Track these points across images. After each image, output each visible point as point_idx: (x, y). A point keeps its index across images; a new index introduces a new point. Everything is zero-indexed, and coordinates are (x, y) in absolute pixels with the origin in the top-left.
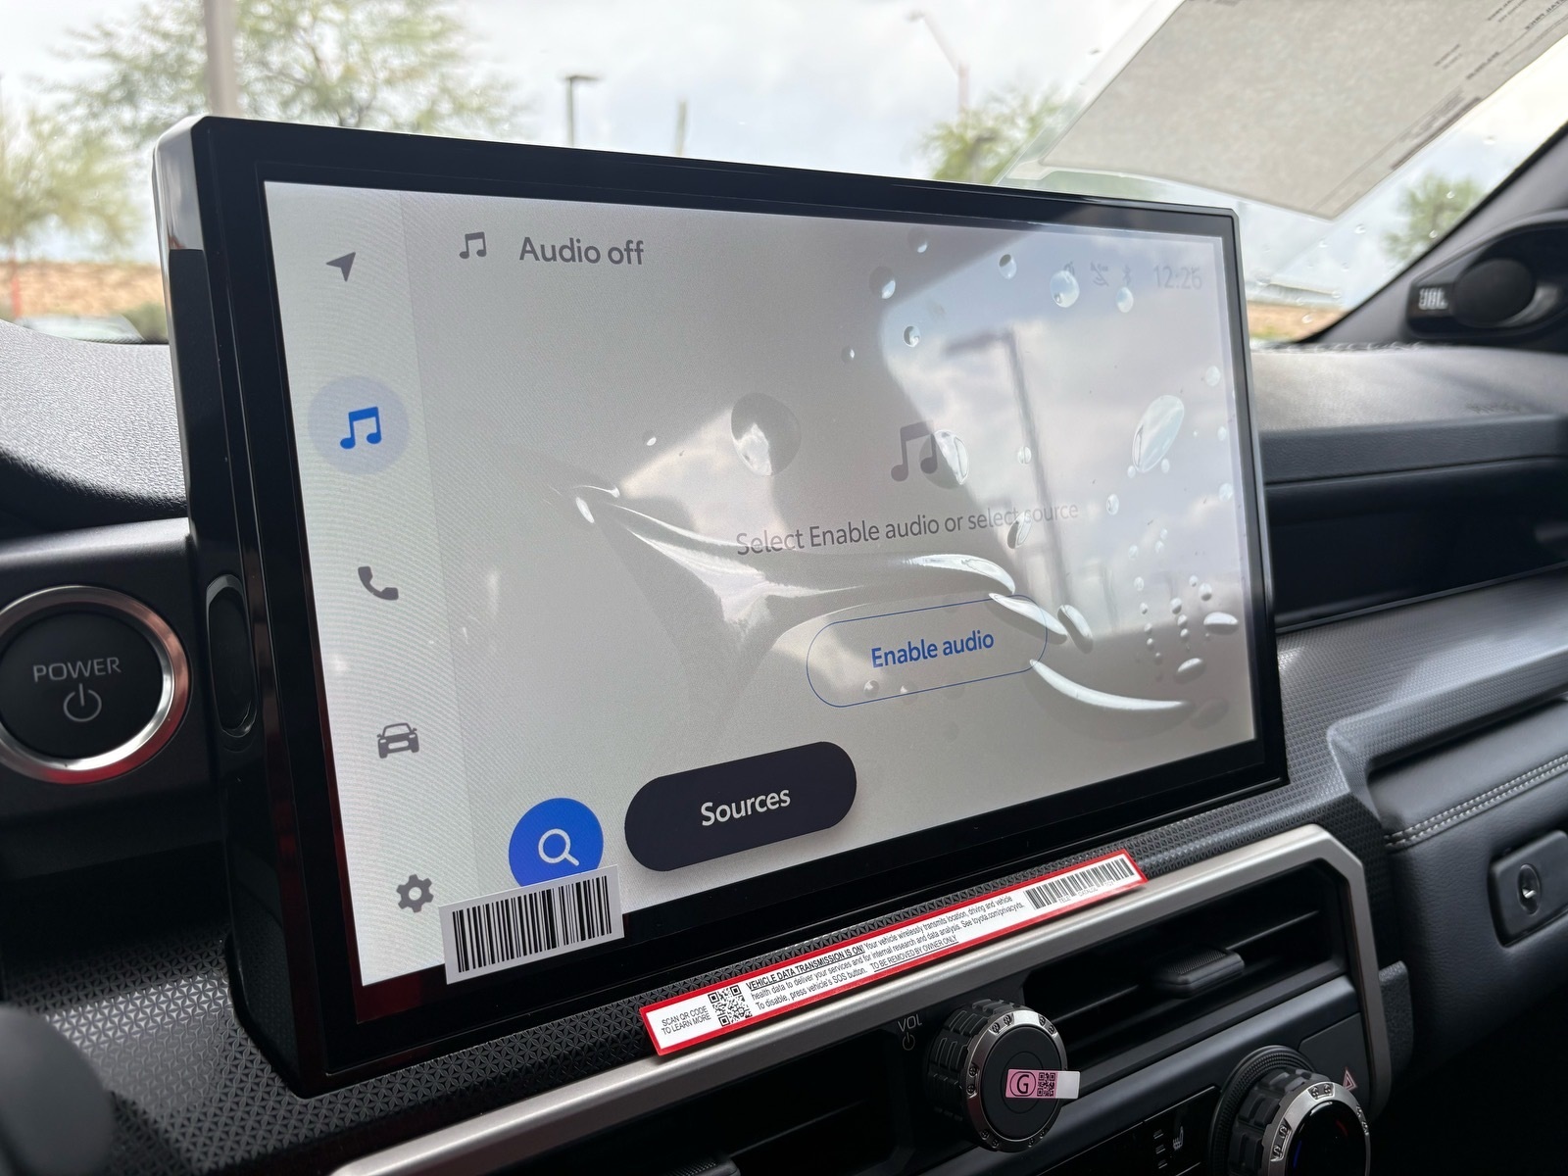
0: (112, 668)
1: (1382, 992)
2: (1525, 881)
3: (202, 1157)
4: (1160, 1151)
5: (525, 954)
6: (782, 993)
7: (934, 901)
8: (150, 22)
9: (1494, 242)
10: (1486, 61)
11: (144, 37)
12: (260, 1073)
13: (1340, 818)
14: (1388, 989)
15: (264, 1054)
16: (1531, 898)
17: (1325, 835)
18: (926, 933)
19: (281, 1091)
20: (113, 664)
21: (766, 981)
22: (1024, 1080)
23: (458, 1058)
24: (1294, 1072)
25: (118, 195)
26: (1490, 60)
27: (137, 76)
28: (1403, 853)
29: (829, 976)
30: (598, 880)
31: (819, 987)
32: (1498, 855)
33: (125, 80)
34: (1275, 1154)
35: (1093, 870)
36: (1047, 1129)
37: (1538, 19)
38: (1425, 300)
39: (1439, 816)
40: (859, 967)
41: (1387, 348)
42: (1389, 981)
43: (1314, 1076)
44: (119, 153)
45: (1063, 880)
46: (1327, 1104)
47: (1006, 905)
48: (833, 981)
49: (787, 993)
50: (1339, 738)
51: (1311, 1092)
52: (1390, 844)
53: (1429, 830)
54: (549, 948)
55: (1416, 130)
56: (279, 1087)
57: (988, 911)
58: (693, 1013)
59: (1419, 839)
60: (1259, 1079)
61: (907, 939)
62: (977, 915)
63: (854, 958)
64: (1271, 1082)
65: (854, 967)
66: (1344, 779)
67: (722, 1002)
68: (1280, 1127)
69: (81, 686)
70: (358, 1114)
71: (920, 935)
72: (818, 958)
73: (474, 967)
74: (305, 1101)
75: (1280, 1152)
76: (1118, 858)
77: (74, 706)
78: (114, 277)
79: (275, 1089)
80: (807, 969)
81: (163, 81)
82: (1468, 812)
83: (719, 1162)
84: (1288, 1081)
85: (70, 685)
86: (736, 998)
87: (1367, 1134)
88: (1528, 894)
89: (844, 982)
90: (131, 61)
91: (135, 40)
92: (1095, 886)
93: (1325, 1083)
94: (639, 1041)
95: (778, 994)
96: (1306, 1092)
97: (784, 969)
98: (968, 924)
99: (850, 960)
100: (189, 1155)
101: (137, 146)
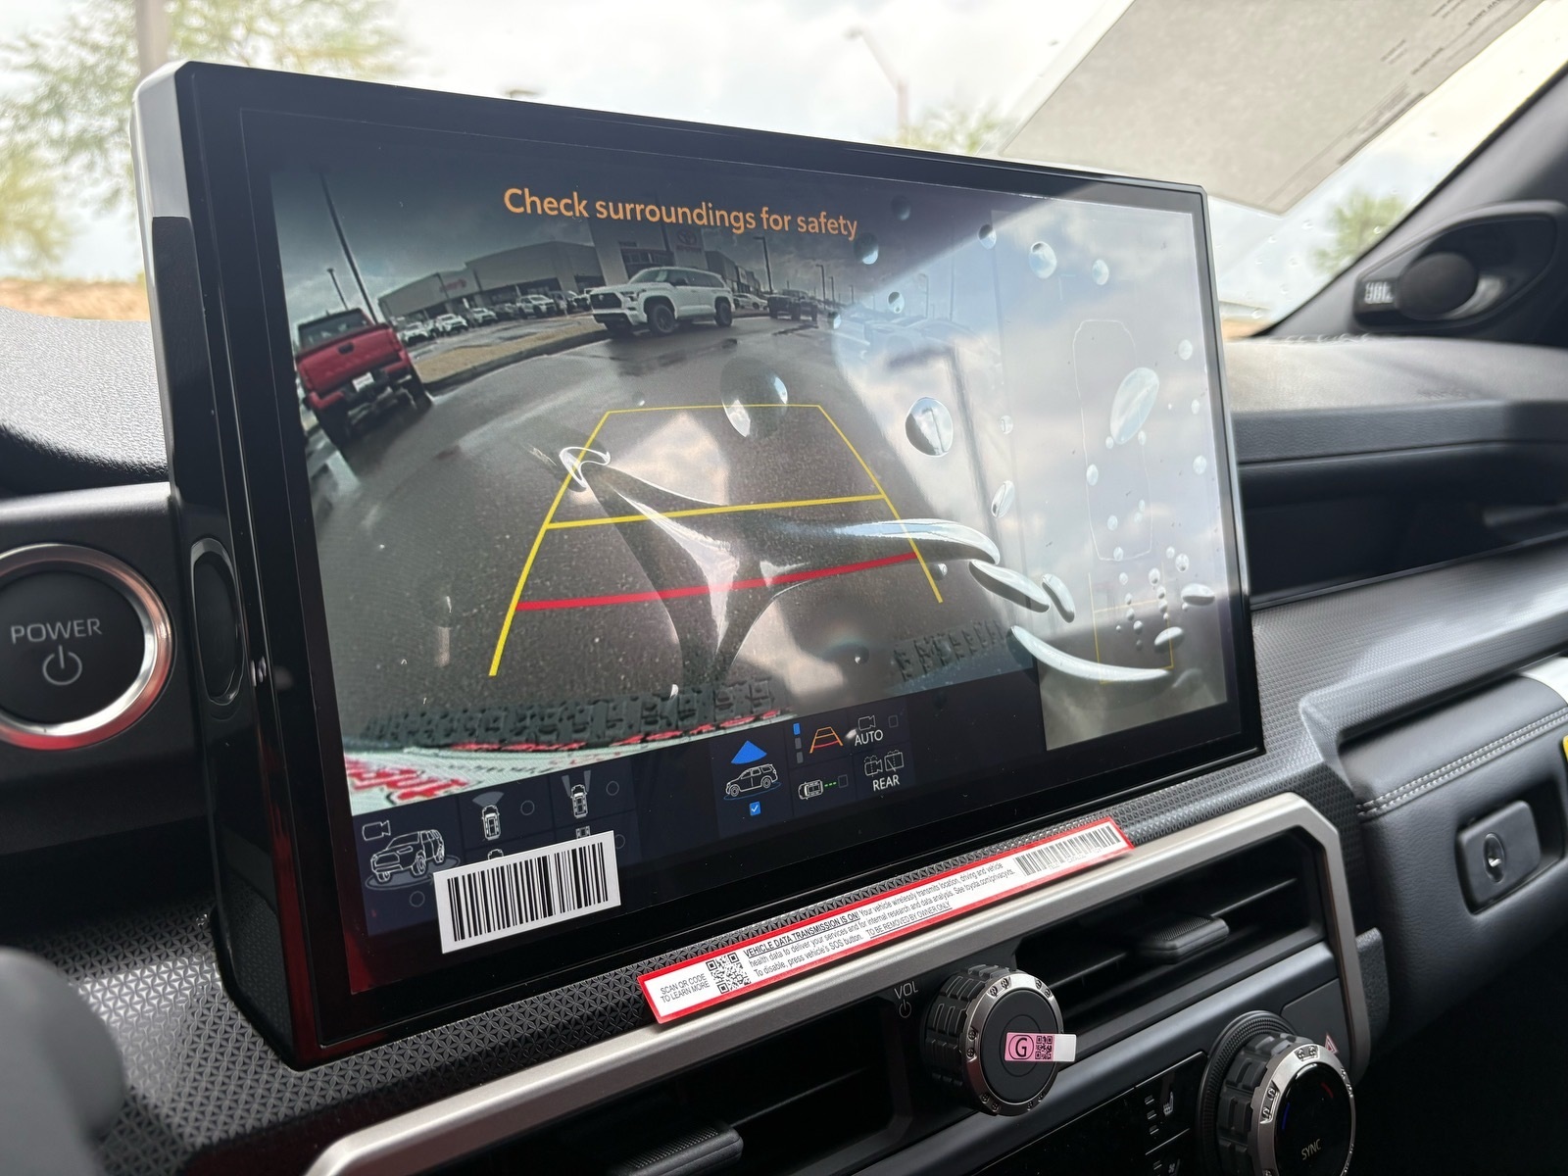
0: (92, 629)
1: (1360, 957)
2: (1490, 849)
3: (195, 1132)
4: (1151, 1116)
5: (521, 922)
6: (780, 960)
7: (926, 868)
8: (77, 34)
9: (1439, 236)
10: (1430, 56)
11: (72, 48)
12: (252, 1047)
13: (1317, 787)
14: (1365, 955)
15: (256, 1027)
16: (1496, 867)
17: (1302, 803)
18: (920, 899)
19: (274, 1064)
20: (94, 626)
21: (763, 948)
22: (1023, 1043)
23: (455, 1029)
24: (1279, 1036)
25: (45, 209)
26: (1434, 56)
27: (65, 88)
28: (1374, 822)
29: (826, 943)
30: (593, 846)
31: (816, 954)
32: (1463, 825)
33: (53, 92)
34: (1264, 1116)
35: (1080, 837)
36: (1045, 1093)
37: (1480, 15)
38: (1371, 295)
39: (1408, 785)
40: (855, 933)
41: (1337, 339)
42: (1365, 947)
43: (1299, 1039)
44: (47, 166)
45: (1052, 847)
46: (1311, 1066)
47: (997, 872)
48: (829, 947)
49: (784, 959)
50: (1311, 710)
51: (1298, 1054)
52: (1362, 813)
53: (1399, 799)
54: (545, 916)
55: (1363, 125)
56: (271, 1060)
57: (980, 878)
58: (692, 981)
59: (1389, 808)
60: (1245, 1043)
61: (901, 906)
62: (969, 882)
63: (850, 925)
64: (1257, 1047)
65: (850, 934)
66: (1317, 749)
67: (720, 969)
68: (1268, 1089)
69: (61, 648)
70: (355, 1085)
71: (914, 901)
72: (814, 925)
73: (470, 936)
74: (300, 1074)
75: (1269, 1114)
76: (1104, 826)
77: (53, 667)
78: (43, 293)
79: (268, 1062)
80: (803, 936)
81: (93, 94)
82: (1434, 782)
83: (721, 1131)
84: (1273, 1044)
85: (49, 647)
86: (734, 966)
87: (1351, 1096)
88: (1493, 863)
89: (841, 949)
90: (56, 73)
91: (63, 51)
92: (1083, 853)
93: (1310, 1045)
94: (638, 1009)
95: (776, 961)
96: (1292, 1055)
97: (781, 936)
98: (960, 890)
99: (846, 927)
100: (180, 1130)
101: (66, 160)
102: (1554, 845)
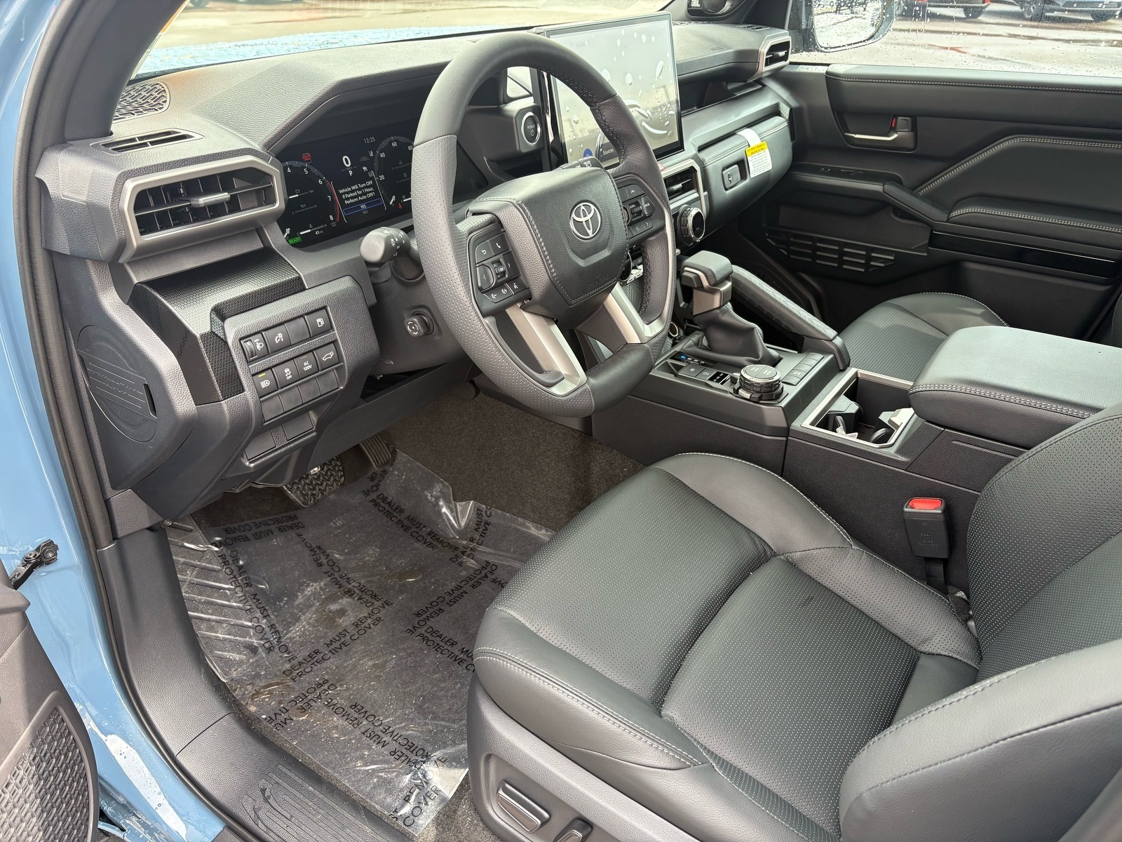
2: (729, 176)
13: (696, 158)
17: (693, 161)
28: (706, 166)
32: (723, 170)
38: (693, 4)
39: (712, 159)
41: (684, 24)
42: (705, 195)
50: (692, 141)
51: (695, 211)
52: (703, 165)
53: (710, 163)
60: (685, 210)
64: (688, 209)
66: (694, 151)
82: (716, 160)
84: (691, 209)
88: (730, 180)
102: (743, 176)
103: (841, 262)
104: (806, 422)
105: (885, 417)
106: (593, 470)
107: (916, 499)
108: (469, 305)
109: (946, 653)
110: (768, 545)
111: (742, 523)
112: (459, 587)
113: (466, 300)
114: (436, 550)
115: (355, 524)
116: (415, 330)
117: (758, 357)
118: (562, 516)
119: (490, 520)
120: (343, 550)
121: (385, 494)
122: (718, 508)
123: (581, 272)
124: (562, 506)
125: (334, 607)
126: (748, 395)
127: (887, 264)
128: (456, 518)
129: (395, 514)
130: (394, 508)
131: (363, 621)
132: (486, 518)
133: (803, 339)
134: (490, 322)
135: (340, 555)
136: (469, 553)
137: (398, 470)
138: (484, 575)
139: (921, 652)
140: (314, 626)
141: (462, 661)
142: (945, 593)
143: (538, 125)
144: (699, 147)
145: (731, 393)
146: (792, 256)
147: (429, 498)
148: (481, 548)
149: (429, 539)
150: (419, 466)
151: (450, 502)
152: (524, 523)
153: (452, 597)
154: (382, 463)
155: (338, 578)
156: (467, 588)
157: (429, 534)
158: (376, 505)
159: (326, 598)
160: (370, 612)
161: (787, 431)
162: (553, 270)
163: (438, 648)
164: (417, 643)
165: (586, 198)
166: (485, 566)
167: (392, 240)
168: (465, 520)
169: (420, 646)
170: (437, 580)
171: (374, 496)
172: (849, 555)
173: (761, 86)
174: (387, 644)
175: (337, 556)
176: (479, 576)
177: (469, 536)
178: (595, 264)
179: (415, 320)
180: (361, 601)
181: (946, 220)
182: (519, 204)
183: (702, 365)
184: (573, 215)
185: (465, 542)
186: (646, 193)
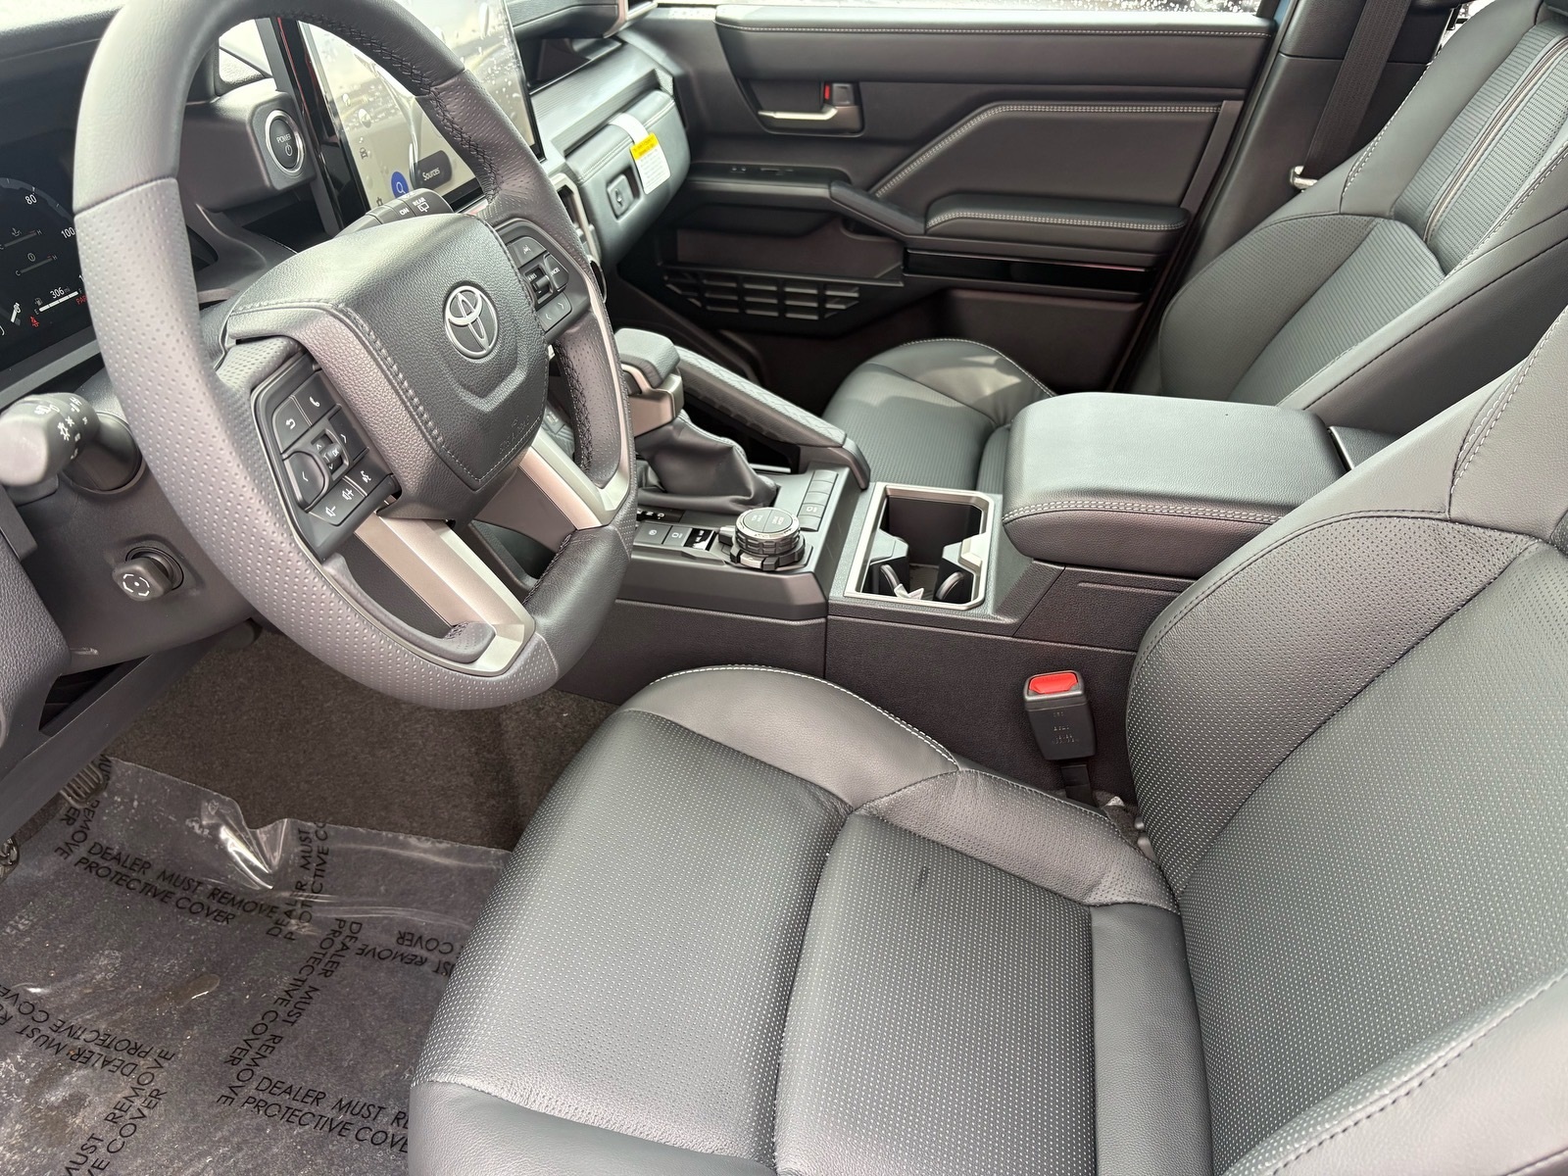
2: (617, 194)
13: (566, 170)
17: (563, 175)
28: (582, 185)
32: (608, 186)
39: (589, 170)
53: (587, 176)
59: (585, 180)
66: (561, 157)
82: (596, 169)
88: (619, 200)
102: (636, 193)
103: (783, 309)
104: (846, 587)
105: (951, 553)
106: (507, 726)
107: (1037, 677)
108: (288, 548)
109: (1125, 899)
110: (838, 798)
111: (790, 771)
112: (298, 983)
113: (280, 539)
114: (235, 923)
115: (56, 918)
116: (143, 588)
117: (748, 493)
118: (464, 814)
119: (327, 845)
120: (47, 975)
121: (104, 843)
122: (747, 756)
123: (485, 421)
124: (461, 798)
125: (56, 1096)
126: (757, 564)
127: (850, 305)
128: (260, 853)
129: (134, 875)
130: (128, 864)
131: (125, 1108)
132: (319, 843)
133: (799, 450)
134: (338, 570)
135: (41, 987)
136: (299, 912)
137: (120, 792)
138: (340, 946)
139: (1089, 906)
140: (22, 1150)
141: (345, 1126)
142: (1094, 804)
143: (297, 134)
144: (565, 151)
145: (727, 563)
146: (709, 308)
147: (197, 830)
148: (322, 899)
149: (215, 905)
150: (163, 778)
151: (242, 829)
152: (395, 839)
153: (290, 1007)
154: (86, 793)
155: (49, 1032)
156: (315, 979)
157: (213, 894)
158: (91, 867)
159: (35, 1083)
160: (136, 1085)
161: (825, 608)
162: (435, 432)
163: (290, 1115)
164: (249, 1118)
165: (460, 279)
166: (337, 928)
167: (61, 426)
168: (278, 855)
169: (254, 1122)
170: (252, 981)
171: (81, 851)
172: (959, 783)
173: (618, 44)
174: (188, 1138)
175: (37, 990)
176: (332, 951)
177: (294, 880)
178: (506, 400)
179: (139, 568)
180: (110, 1067)
181: (922, 232)
182: (341, 311)
183: (662, 519)
184: (448, 315)
185: (286, 894)
186: (550, 250)
